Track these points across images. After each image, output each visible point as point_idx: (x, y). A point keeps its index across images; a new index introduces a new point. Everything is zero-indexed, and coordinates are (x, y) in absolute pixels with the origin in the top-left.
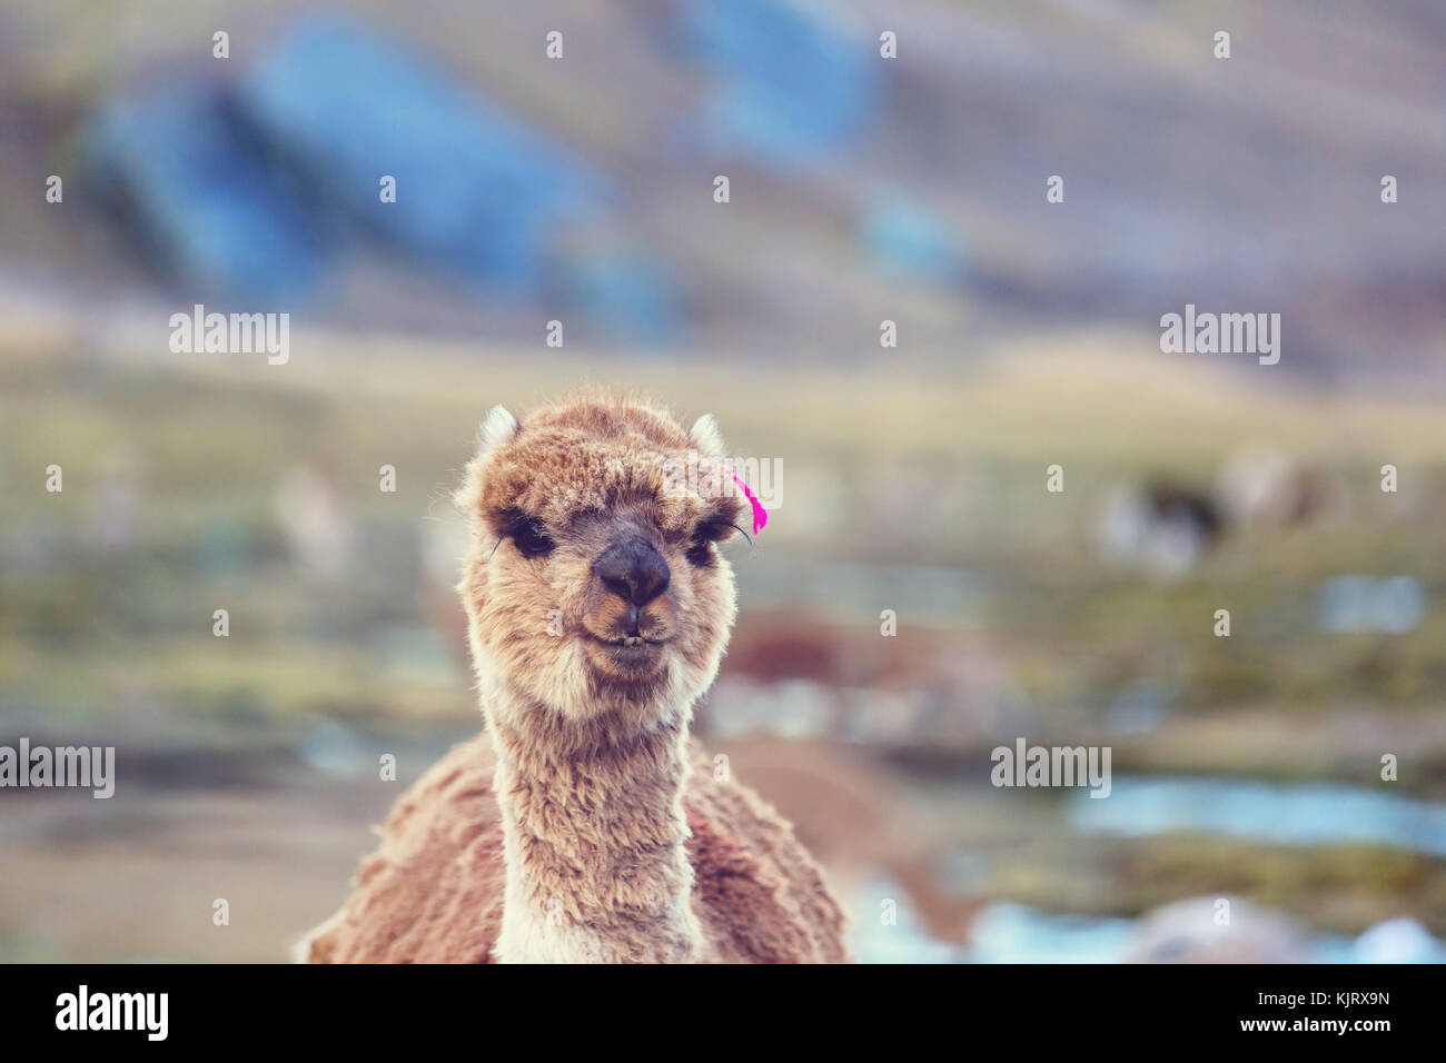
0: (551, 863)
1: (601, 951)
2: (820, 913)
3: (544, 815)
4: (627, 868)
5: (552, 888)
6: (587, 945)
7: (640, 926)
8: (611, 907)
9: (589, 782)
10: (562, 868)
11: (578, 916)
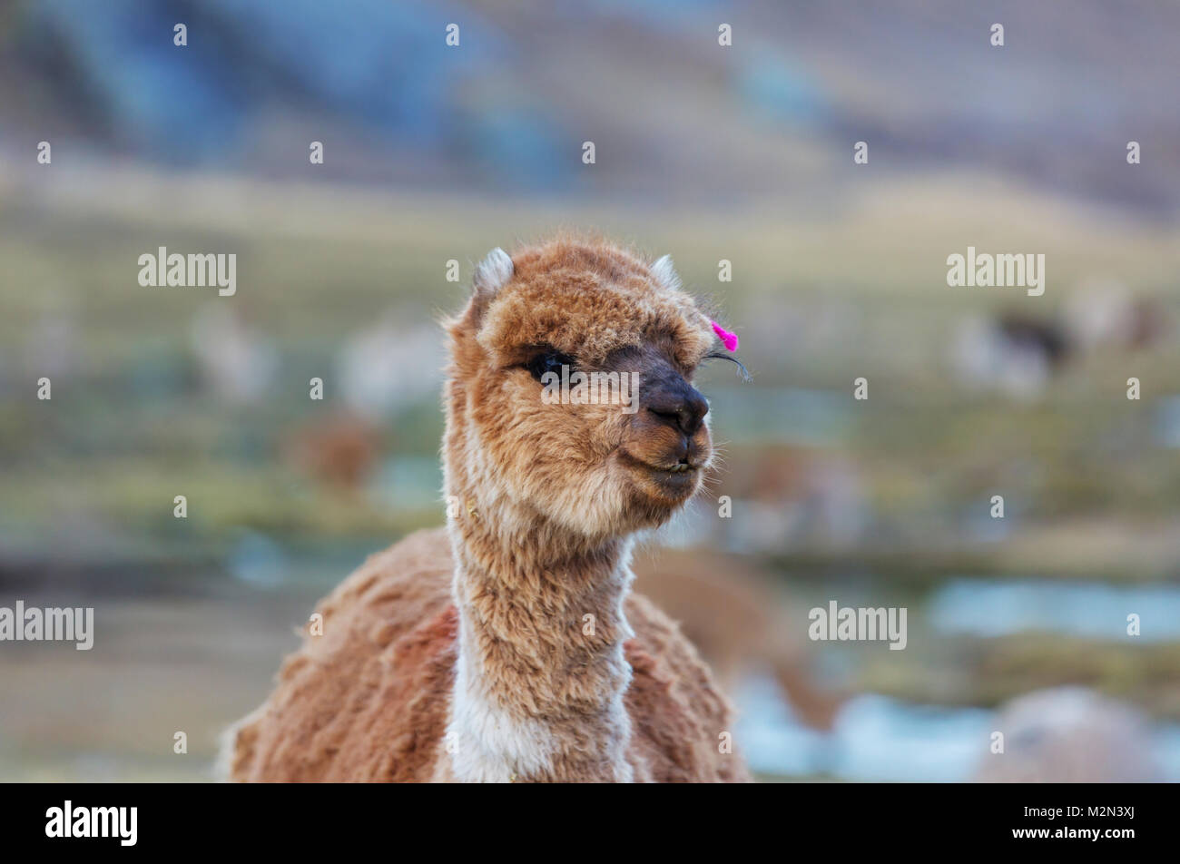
0: (511, 661)
1: (550, 741)
2: (707, 708)
3: (508, 617)
4: (579, 665)
5: (510, 684)
6: (538, 734)
7: (586, 718)
8: (564, 702)
9: (554, 588)
10: (521, 665)
11: (534, 710)
